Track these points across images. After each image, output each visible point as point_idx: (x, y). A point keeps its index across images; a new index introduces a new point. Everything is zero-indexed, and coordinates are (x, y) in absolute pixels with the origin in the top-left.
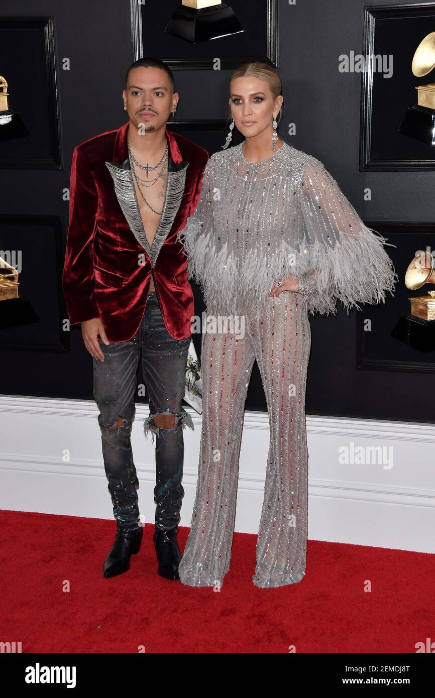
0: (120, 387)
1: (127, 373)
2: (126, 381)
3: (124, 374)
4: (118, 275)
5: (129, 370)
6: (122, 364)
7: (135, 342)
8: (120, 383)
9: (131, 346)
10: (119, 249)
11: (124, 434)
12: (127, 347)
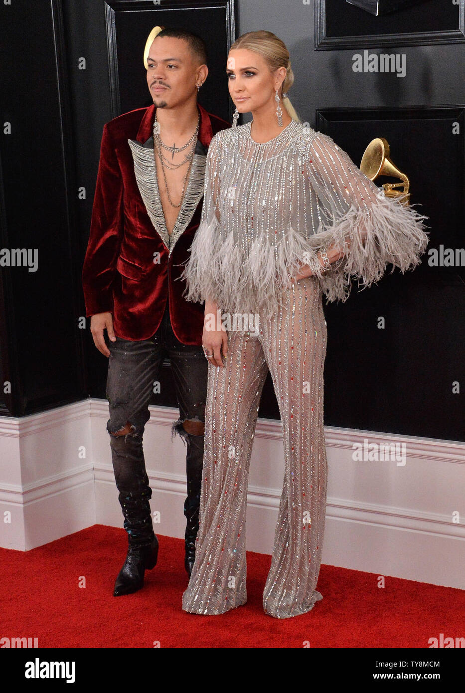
0: (133, 390)
1: (142, 375)
2: (141, 383)
3: (139, 375)
4: (137, 265)
5: (145, 372)
6: (138, 364)
7: (156, 341)
8: (133, 385)
9: (151, 346)
10: (139, 236)
11: (133, 442)
12: (146, 347)
